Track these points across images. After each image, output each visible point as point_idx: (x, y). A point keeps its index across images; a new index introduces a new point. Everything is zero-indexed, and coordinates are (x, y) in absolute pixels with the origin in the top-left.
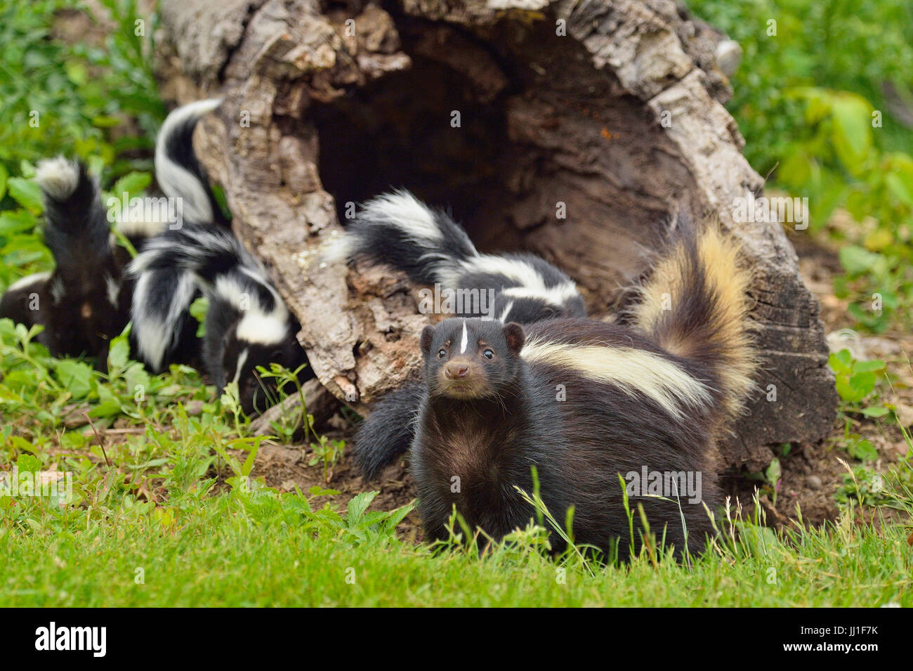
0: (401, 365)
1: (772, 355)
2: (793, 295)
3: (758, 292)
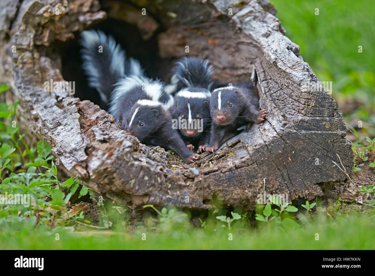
0: (111, 155)
1: (315, 133)
2: (323, 100)
3: (304, 100)
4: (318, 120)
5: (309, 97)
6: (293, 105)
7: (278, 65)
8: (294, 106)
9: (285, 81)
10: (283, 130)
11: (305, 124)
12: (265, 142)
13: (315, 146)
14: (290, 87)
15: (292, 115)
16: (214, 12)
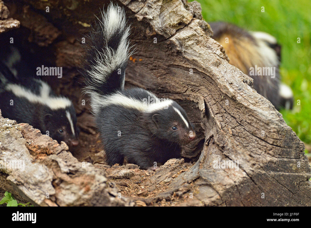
0: (88, 190)
1: (283, 175)
2: (291, 140)
3: (272, 140)
4: (286, 161)
5: (278, 138)
6: (258, 143)
7: (237, 99)
8: (260, 146)
9: (246, 118)
10: (253, 171)
11: (273, 165)
12: (235, 182)
13: (282, 187)
14: (253, 125)
15: (258, 155)
16: (148, 31)
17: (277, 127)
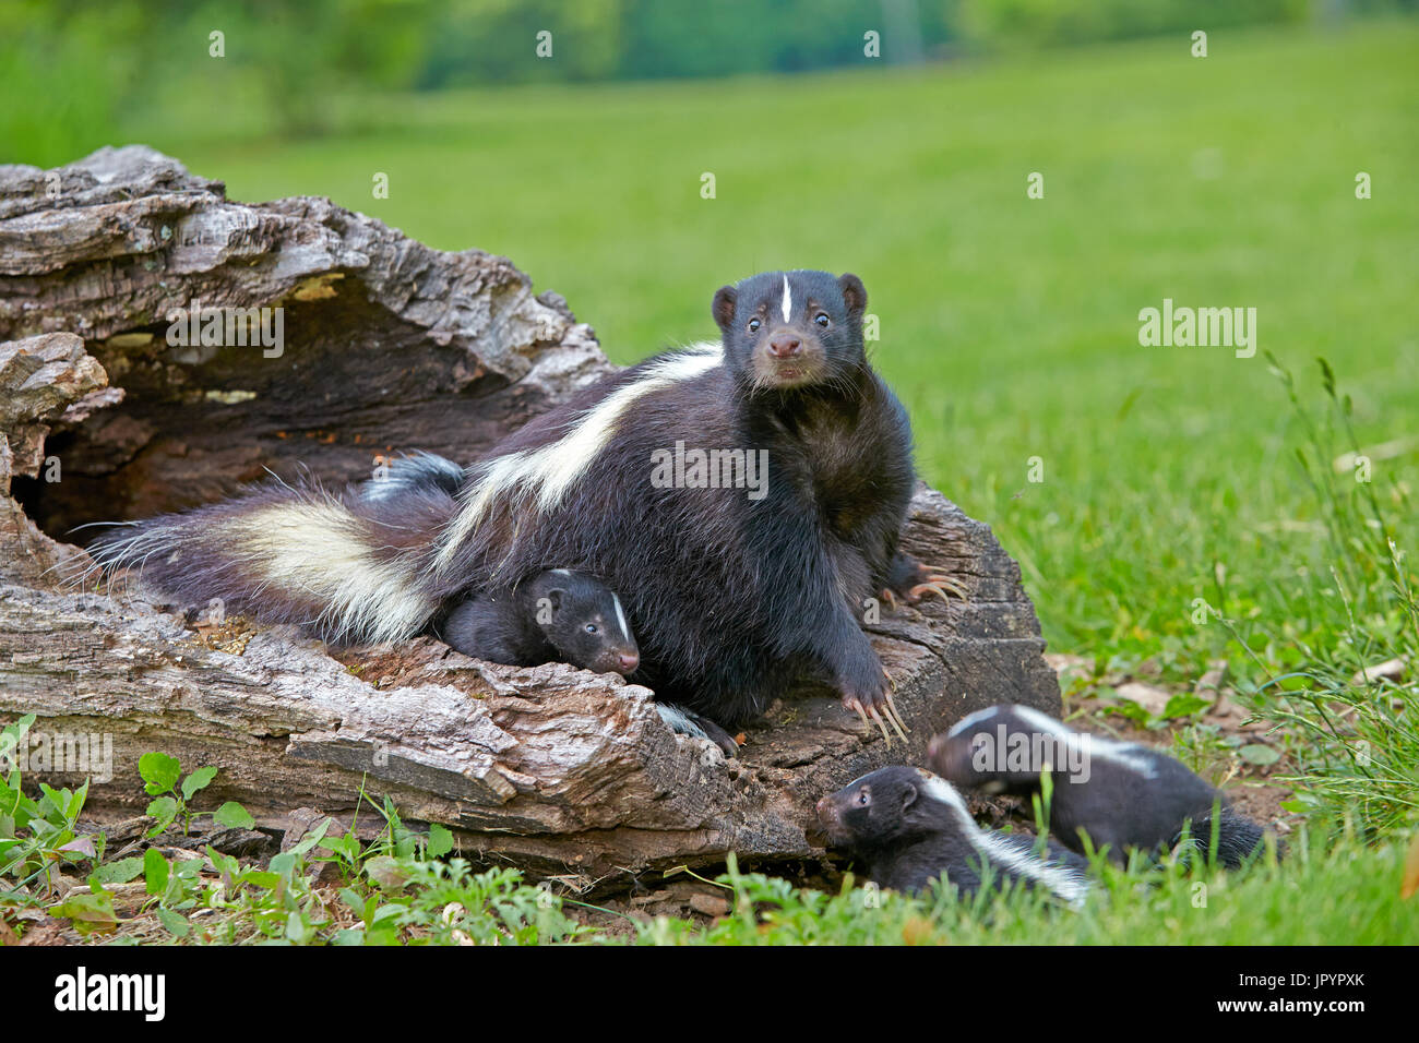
1: (997, 644)
2: (996, 557)
5: (970, 552)
11: (975, 622)
16: (459, 371)
17: (962, 525)
